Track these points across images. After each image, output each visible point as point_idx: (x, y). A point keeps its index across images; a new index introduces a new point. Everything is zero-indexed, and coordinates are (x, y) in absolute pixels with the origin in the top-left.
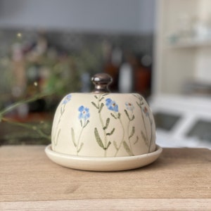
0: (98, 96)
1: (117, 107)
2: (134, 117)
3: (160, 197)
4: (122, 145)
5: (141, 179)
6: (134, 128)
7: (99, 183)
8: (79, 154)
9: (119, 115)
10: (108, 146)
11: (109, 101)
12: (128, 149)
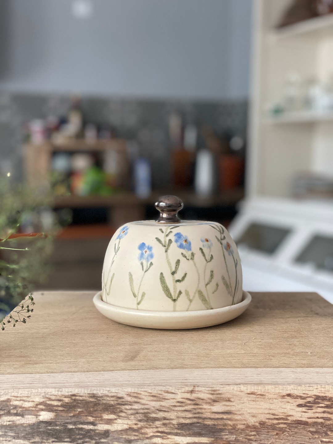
0: (164, 229)
1: (190, 244)
2: (212, 257)
3: (245, 366)
4: (197, 295)
5: (221, 340)
6: (212, 272)
7: (167, 346)
8: (139, 307)
9: (193, 255)
10: (178, 296)
11: (179, 235)
12: (204, 300)
